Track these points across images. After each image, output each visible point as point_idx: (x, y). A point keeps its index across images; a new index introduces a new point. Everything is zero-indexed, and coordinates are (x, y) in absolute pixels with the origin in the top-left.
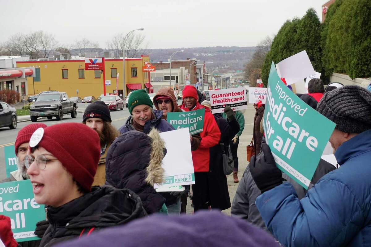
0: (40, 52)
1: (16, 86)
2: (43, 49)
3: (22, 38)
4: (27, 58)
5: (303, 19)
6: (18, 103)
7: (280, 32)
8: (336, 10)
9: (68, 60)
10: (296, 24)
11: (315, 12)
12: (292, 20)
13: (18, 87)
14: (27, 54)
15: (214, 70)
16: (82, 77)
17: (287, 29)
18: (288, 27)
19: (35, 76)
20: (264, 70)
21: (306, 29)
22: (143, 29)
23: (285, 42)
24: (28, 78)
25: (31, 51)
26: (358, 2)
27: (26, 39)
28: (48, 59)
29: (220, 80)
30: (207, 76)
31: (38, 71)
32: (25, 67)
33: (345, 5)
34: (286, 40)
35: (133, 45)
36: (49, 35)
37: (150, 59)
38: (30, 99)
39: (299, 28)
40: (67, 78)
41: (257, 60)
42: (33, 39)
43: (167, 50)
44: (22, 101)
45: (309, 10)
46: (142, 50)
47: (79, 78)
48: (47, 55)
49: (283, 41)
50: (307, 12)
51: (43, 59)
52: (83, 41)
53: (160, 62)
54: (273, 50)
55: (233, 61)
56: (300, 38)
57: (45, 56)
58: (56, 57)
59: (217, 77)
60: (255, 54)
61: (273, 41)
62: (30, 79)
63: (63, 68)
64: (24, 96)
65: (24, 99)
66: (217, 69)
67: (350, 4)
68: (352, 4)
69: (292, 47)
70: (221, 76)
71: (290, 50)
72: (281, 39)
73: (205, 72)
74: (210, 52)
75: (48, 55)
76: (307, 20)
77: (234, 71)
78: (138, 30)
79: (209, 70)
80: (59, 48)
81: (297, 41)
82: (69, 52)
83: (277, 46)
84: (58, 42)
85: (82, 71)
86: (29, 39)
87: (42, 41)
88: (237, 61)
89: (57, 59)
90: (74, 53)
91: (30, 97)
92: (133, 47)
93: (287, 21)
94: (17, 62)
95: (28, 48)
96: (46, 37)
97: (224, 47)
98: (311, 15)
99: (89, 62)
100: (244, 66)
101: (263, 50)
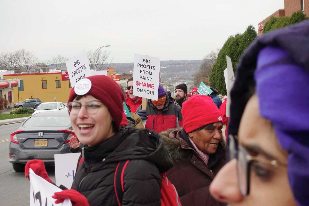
0: (23, 67)
1: (4, 95)
2: (25, 65)
3: (7, 55)
4: (12, 72)
5: (244, 34)
6: (5, 109)
7: (225, 46)
8: (272, 26)
9: (46, 73)
10: (238, 39)
11: (254, 28)
12: (235, 35)
13: (5, 95)
14: (12, 68)
15: (167, 80)
16: (58, 87)
17: (231, 43)
18: (232, 42)
19: (20, 86)
20: (211, 78)
21: (247, 43)
22: (110, 46)
23: (230, 54)
24: (14, 88)
25: (15, 66)
26: (290, 19)
27: (11, 56)
28: (30, 73)
29: (173, 88)
30: (162, 85)
31: (22, 82)
32: (12, 79)
33: (279, 22)
34: (230, 52)
35: (100, 60)
36: (30, 52)
37: (115, 71)
38: (16, 105)
39: (241, 42)
40: (46, 88)
41: (204, 70)
42: (17, 56)
43: (128, 64)
44: (9, 108)
45: (248, 27)
46: (107, 64)
47: (56, 88)
48: (28, 70)
49: (228, 53)
50: (247, 29)
51: (26, 73)
52: (59, 57)
53: (123, 73)
54: (219, 60)
55: (183, 72)
56: (242, 50)
57: (27, 70)
58: (37, 70)
59: (170, 85)
60: (202, 66)
61: (219, 53)
62: (16, 89)
63: (43, 79)
64: (11, 103)
65: (10, 106)
66: (170, 79)
67: (283, 21)
68: (285, 21)
69: (235, 58)
70: (174, 84)
71: (234, 60)
72: (226, 51)
73: (160, 81)
74: (164, 65)
75: (30, 69)
76: (247, 35)
77: (184, 80)
78: (106, 46)
79: (163, 79)
80: (39, 63)
81: (239, 52)
82: (46, 66)
83: (223, 57)
84: (37, 58)
85: (58, 82)
86: (13, 56)
87: (24, 58)
88: (187, 72)
89: (37, 72)
90: (51, 67)
91: (16, 104)
92: (100, 61)
93: (230, 37)
94: (4, 75)
95: (13, 63)
96: (27, 54)
97: (176, 61)
98: (250, 31)
99: (65, 74)
100: (192, 76)
101: (209, 62)
